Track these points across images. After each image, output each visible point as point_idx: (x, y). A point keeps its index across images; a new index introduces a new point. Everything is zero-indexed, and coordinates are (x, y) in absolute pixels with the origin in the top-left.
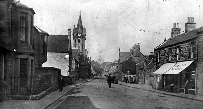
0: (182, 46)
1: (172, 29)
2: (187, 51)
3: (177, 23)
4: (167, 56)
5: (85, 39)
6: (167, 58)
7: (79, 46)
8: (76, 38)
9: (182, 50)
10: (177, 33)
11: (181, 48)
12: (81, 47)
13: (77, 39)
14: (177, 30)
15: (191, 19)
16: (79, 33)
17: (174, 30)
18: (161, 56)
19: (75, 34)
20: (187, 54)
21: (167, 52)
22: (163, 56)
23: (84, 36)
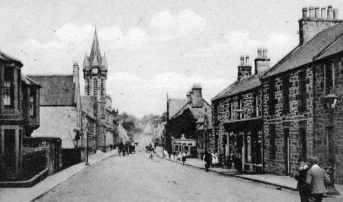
0: (246, 98)
1: (239, 67)
2: (251, 105)
3: (247, 58)
4: (227, 113)
5: (106, 79)
6: (228, 115)
7: (94, 91)
8: (89, 77)
9: (245, 104)
10: (247, 74)
11: (244, 100)
12: (99, 92)
13: (91, 78)
14: (246, 69)
15: (262, 52)
16: (95, 67)
17: (241, 69)
18: (221, 111)
19: (87, 69)
20: (251, 110)
21: (228, 106)
22: (222, 111)
23: (104, 73)
